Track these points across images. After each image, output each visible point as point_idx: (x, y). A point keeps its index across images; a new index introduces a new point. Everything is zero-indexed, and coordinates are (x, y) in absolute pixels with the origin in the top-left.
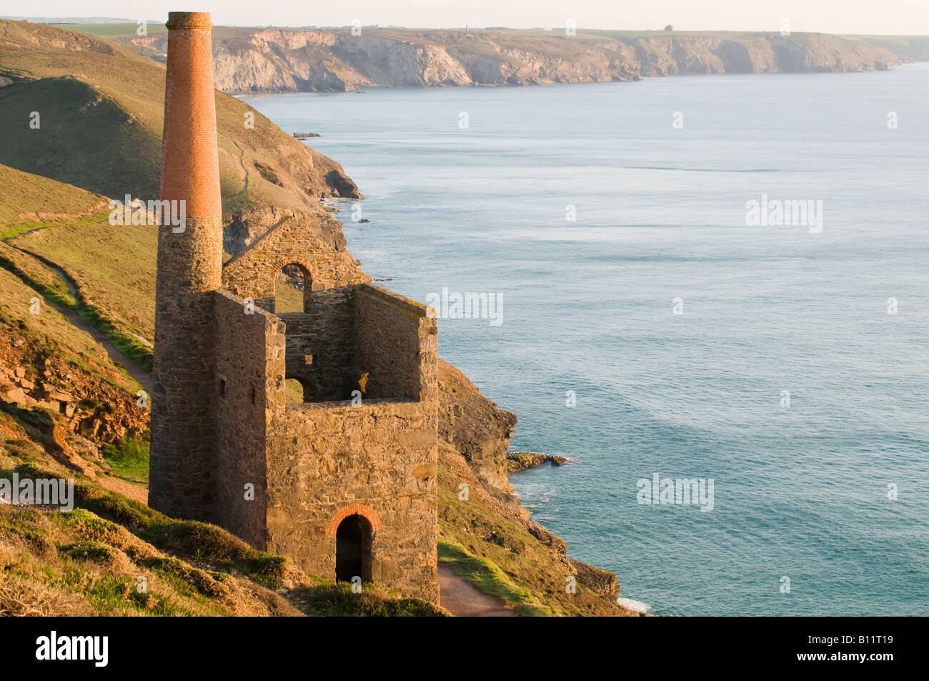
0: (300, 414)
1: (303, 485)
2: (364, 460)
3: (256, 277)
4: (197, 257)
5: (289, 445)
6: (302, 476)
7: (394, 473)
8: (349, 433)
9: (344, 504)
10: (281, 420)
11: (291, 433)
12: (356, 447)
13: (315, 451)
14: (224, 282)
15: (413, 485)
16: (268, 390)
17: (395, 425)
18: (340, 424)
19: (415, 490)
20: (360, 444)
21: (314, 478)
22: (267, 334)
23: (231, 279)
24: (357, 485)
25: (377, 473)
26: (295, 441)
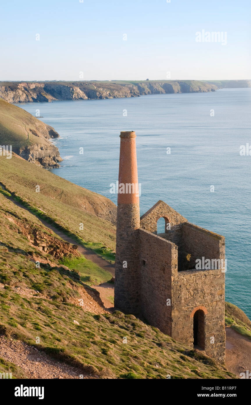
0: (182, 277)
1: (183, 301)
2: (202, 291)
3: (151, 223)
4: (133, 218)
5: (178, 288)
6: (183, 298)
7: (212, 294)
8: (197, 282)
9: (196, 306)
10: (176, 279)
11: (179, 283)
12: (200, 286)
13: (187, 289)
15: (217, 298)
16: (172, 270)
17: (212, 278)
18: (195, 279)
19: (218, 299)
20: (201, 285)
21: (187, 299)
22: (172, 250)
23: (143, 224)
24: (200, 299)
25: (206, 295)
26: (180, 286)
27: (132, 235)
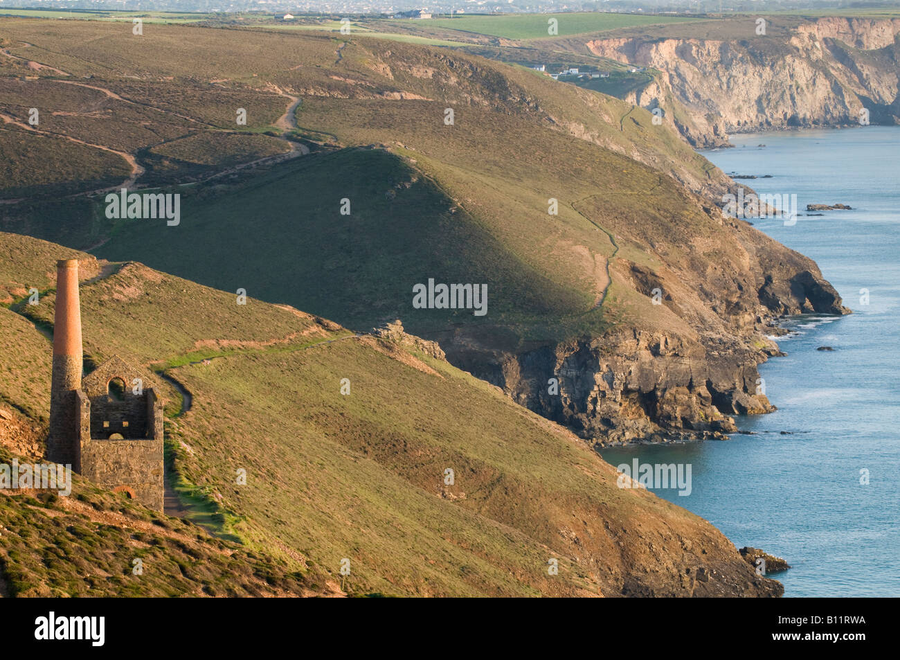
0: (97, 443)
1: (98, 476)
2: (128, 466)
3: (98, 384)
4: (68, 374)
5: (91, 457)
6: (98, 472)
7: (142, 472)
8: (120, 453)
9: (118, 485)
10: (88, 446)
11: (92, 452)
12: (124, 459)
13: (104, 460)
14: (82, 386)
15: (151, 478)
16: (82, 432)
17: (142, 450)
18: (116, 449)
19: (153, 481)
20: (125, 458)
21: (104, 473)
22: (81, 407)
23: (86, 384)
24: (124, 477)
25: (134, 472)
26: (94, 455)
27: (65, 396)
